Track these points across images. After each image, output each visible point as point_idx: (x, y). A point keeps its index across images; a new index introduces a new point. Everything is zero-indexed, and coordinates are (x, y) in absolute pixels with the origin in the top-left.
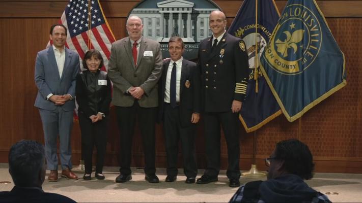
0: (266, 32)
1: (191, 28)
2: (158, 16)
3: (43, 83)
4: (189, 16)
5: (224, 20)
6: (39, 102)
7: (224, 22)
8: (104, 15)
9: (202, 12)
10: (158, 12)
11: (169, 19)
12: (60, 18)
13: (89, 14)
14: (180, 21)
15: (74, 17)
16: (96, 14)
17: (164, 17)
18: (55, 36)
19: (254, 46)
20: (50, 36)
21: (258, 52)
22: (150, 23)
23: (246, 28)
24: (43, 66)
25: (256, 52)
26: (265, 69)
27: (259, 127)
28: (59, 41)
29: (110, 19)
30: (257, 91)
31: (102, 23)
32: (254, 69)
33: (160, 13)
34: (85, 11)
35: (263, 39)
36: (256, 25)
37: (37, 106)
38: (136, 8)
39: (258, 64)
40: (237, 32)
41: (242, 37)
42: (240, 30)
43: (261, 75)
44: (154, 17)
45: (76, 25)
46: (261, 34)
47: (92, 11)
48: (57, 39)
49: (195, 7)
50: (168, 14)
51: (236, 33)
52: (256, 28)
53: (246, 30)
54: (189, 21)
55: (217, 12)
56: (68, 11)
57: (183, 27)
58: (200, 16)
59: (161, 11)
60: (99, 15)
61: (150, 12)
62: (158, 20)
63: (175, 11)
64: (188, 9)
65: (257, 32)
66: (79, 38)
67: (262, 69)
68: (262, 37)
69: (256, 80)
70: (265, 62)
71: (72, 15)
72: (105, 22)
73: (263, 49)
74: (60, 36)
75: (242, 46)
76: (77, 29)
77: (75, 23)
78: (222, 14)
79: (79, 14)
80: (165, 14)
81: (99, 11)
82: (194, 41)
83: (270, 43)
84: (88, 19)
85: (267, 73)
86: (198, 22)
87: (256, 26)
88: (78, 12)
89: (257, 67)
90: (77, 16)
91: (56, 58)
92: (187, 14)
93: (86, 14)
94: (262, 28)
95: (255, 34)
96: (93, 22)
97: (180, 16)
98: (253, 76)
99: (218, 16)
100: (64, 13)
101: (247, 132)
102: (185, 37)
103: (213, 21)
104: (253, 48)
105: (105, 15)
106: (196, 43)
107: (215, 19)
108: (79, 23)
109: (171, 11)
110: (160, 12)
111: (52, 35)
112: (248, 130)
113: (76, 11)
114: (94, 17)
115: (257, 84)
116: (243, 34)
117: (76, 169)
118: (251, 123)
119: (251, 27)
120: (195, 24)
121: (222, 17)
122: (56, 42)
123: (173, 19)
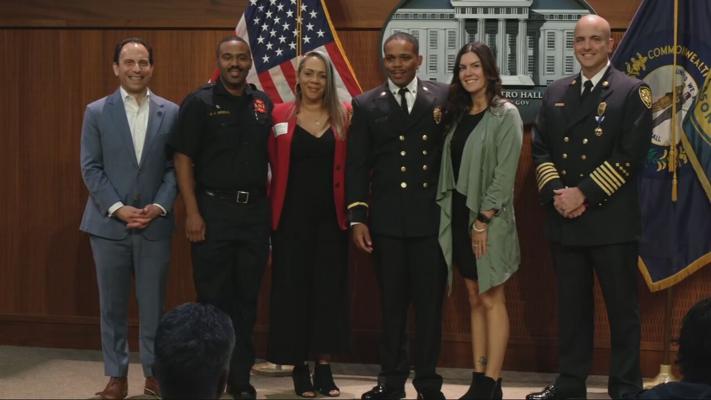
0: (697, 63)
1: (525, 52)
2: (452, 25)
3: (102, 178)
4: (522, 28)
5: (607, 36)
6: (89, 221)
7: (608, 43)
8: (330, 22)
9: (552, 16)
10: (452, 16)
11: (476, 32)
12: (234, 29)
13: (299, 20)
14: (502, 39)
15: (265, 27)
16: (313, 21)
17: (466, 28)
18: (125, 68)
19: (670, 95)
20: (115, 67)
21: (679, 108)
22: (434, 43)
23: (652, 54)
24: (99, 136)
25: (674, 109)
26: (694, 148)
27: (680, 279)
28: (135, 79)
29: (343, 32)
30: (674, 198)
31: (328, 40)
32: (668, 148)
33: (456, 20)
34: (290, 13)
35: (690, 80)
36: (675, 47)
37: (85, 230)
38: (401, 7)
39: (679, 135)
40: (631, 64)
41: (642, 74)
42: (637, 59)
43: (686, 162)
44: (443, 27)
45: (269, 46)
46: (686, 69)
47: (306, 15)
48: (131, 73)
49: (535, 5)
50: (475, 20)
51: (629, 66)
52: (675, 53)
53: (651, 58)
54: (522, 38)
55: (592, 19)
56: (252, 12)
57: (509, 52)
58: (548, 26)
59: (459, 16)
60: (321, 22)
61: (433, 17)
62: (452, 33)
63: (491, 16)
64: (520, 10)
65: (677, 64)
66: (276, 74)
67: (688, 147)
68: (687, 75)
69: (672, 173)
70: (693, 130)
71: (261, 23)
72: (332, 40)
73: (689, 103)
74: (137, 67)
75: (645, 96)
76: (272, 53)
77: (266, 42)
78: (605, 23)
79: (277, 20)
80: (468, 20)
81: (321, 15)
82: (533, 84)
83: (706, 88)
84: (296, 33)
85: (699, 156)
86: (543, 40)
87: (674, 50)
88: (274, 16)
89: (677, 142)
90: (272, 25)
91: (129, 116)
92: (517, 21)
93: (292, 21)
94: (689, 54)
95: (670, 67)
96: (307, 39)
97: (501, 26)
98: (667, 162)
99: (595, 27)
100: (243, 18)
101: (652, 290)
102: (513, 72)
103: (582, 39)
104: (668, 99)
105: (334, 23)
106: (537, 86)
107: (587, 34)
108: (275, 41)
109: (480, 16)
110: (457, 16)
111: (118, 64)
112: (654, 285)
113: (269, 14)
114: (310, 27)
115: (675, 181)
116: (644, 69)
117: (264, 367)
118: (661, 270)
119: (663, 51)
120: (535, 44)
121: (604, 31)
122: (128, 80)
123: (486, 32)
